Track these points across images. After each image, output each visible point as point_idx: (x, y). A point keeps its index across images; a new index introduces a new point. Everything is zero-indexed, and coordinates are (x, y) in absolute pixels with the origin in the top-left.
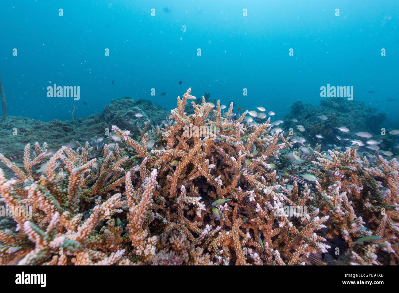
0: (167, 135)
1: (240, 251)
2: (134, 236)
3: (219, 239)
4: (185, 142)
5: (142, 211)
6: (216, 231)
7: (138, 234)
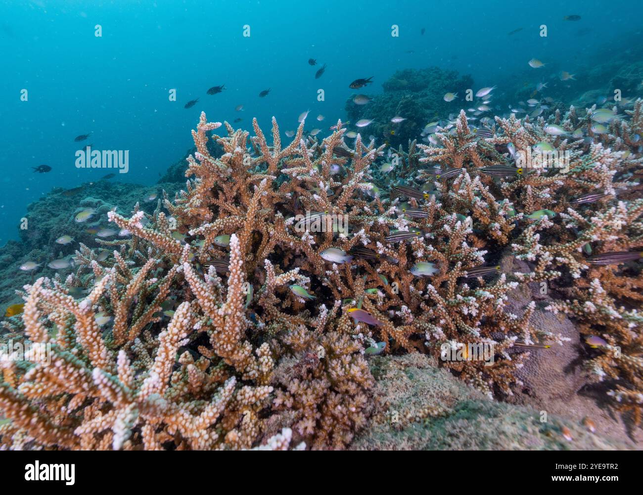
0: (197, 203)
1: (380, 317)
2: (234, 355)
3: (346, 316)
4: (230, 204)
5: (236, 307)
6: (335, 309)
7: (238, 352)
